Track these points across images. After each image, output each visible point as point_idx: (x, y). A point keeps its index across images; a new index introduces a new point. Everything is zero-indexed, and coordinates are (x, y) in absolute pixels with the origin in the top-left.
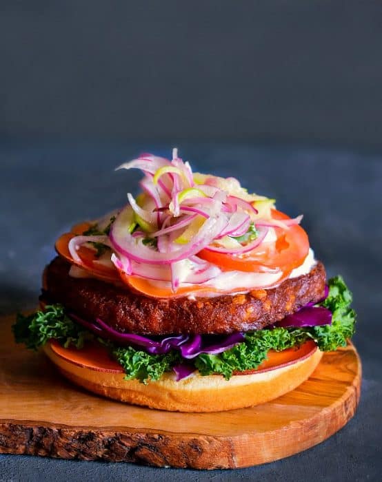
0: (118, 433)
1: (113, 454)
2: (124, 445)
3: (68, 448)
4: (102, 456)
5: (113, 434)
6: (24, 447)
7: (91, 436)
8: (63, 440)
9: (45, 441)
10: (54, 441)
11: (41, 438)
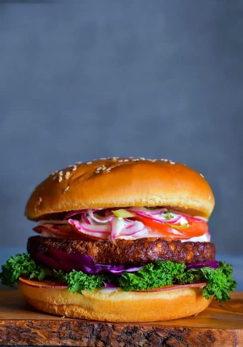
0: (154, 327)
1: (151, 343)
2: (159, 336)
3: (118, 339)
4: (143, 345)
5: (151, 328)
6: (87, 339)
7: (135, 329)
8: (115, 333)
9: (102, 334)
10: (109, 334)
11: (100, 332)
